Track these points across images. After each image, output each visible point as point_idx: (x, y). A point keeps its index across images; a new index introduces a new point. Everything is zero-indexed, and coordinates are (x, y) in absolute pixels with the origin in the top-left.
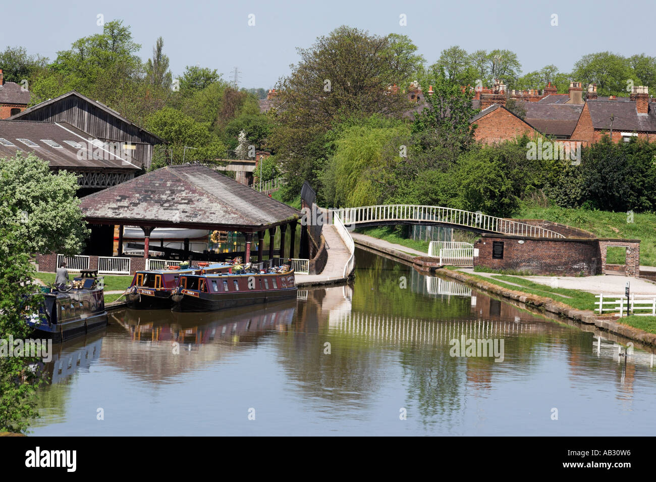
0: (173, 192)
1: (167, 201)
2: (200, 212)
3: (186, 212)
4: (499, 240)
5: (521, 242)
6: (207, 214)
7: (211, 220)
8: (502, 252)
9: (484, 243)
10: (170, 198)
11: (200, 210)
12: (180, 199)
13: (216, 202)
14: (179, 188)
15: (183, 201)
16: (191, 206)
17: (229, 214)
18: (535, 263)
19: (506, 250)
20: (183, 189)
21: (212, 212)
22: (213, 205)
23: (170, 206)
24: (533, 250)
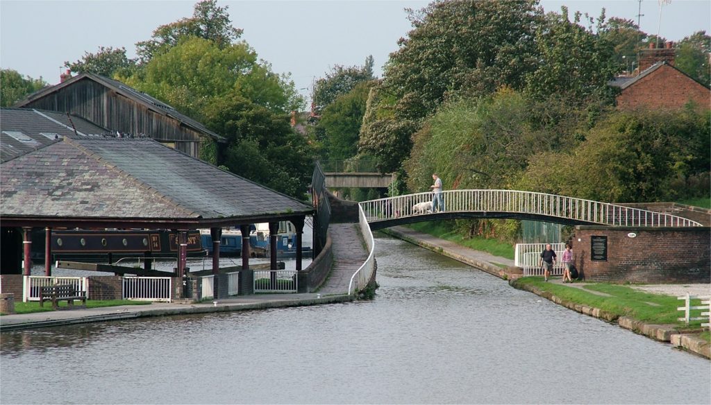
0: (70, 174)
1: (60, 187)
2: (108, 202)
3: (87, 203)
4: (600, 234)
5: (632, 235)
6: (119, 205)
7: (124, 213)
8: (605, 251)
9: (579, 240)
10: (65, 183)
11: (109, 199)
12: (80, 184)
13: (135, 186)
14: (81, 168)
15: (85, 187)
16: (96, 193)
17: (152, 202)
18: (654, 266)
19: (611, 248)
20: (87, 168)
21: (127, 200)
22: (130, 190)
23: (63, 194)
24: (650, 246)
